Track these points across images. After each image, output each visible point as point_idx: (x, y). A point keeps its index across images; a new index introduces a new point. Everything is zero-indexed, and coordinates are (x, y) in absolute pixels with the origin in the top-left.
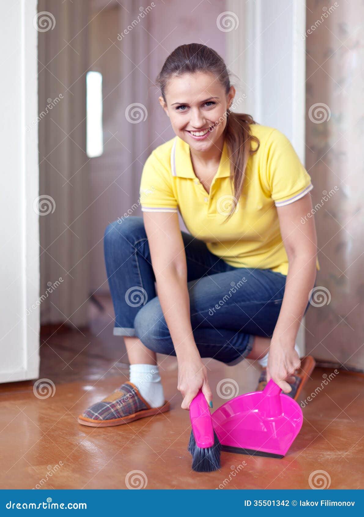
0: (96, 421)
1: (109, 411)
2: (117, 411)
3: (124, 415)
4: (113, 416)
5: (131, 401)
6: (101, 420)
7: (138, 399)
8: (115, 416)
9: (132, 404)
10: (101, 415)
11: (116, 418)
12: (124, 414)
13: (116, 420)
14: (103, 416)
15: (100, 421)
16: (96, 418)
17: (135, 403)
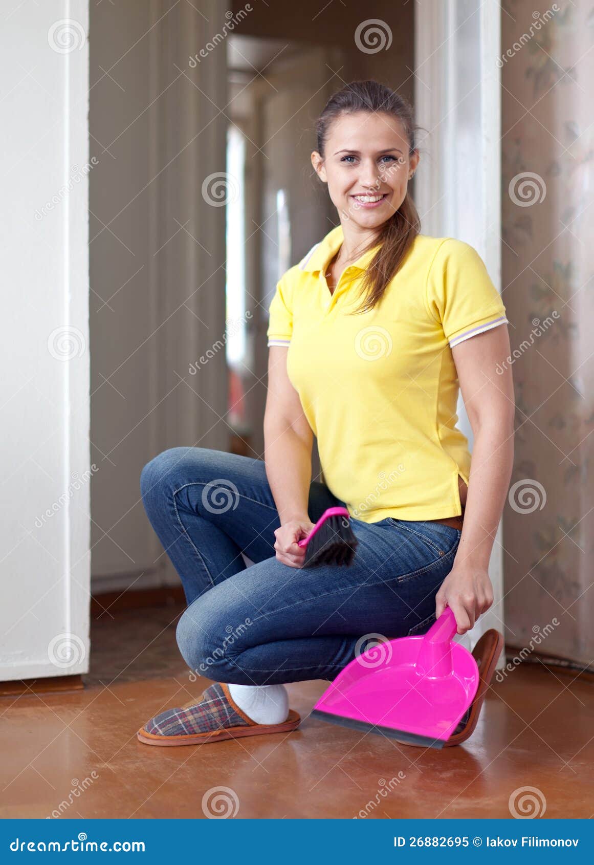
0: (153, 736)
1: (176, 722)
2: (188, 724)
3: (200, 731)
4: (180, 731)
5: (214, 710)
6: (161, 735)
7: (229, 708)
8: (184, 731)
9: (216, 715)
10: (161, 729)
11: (187, 734)
12: (200, 729)
13: (187, 736)
14: (164, 729)
15: (160, 737)
16: (155, 732)
17: (222, 715)
